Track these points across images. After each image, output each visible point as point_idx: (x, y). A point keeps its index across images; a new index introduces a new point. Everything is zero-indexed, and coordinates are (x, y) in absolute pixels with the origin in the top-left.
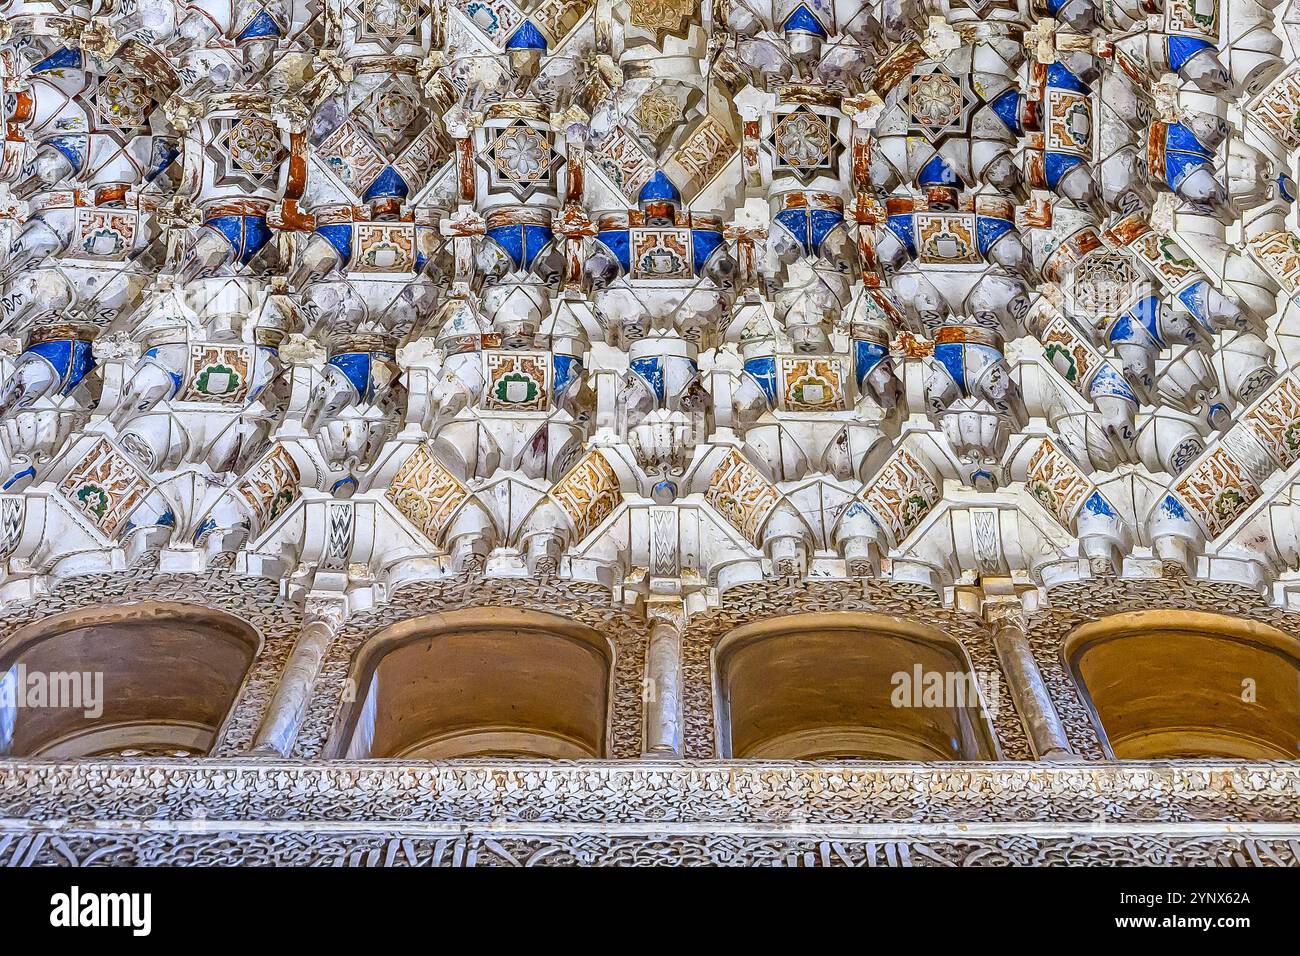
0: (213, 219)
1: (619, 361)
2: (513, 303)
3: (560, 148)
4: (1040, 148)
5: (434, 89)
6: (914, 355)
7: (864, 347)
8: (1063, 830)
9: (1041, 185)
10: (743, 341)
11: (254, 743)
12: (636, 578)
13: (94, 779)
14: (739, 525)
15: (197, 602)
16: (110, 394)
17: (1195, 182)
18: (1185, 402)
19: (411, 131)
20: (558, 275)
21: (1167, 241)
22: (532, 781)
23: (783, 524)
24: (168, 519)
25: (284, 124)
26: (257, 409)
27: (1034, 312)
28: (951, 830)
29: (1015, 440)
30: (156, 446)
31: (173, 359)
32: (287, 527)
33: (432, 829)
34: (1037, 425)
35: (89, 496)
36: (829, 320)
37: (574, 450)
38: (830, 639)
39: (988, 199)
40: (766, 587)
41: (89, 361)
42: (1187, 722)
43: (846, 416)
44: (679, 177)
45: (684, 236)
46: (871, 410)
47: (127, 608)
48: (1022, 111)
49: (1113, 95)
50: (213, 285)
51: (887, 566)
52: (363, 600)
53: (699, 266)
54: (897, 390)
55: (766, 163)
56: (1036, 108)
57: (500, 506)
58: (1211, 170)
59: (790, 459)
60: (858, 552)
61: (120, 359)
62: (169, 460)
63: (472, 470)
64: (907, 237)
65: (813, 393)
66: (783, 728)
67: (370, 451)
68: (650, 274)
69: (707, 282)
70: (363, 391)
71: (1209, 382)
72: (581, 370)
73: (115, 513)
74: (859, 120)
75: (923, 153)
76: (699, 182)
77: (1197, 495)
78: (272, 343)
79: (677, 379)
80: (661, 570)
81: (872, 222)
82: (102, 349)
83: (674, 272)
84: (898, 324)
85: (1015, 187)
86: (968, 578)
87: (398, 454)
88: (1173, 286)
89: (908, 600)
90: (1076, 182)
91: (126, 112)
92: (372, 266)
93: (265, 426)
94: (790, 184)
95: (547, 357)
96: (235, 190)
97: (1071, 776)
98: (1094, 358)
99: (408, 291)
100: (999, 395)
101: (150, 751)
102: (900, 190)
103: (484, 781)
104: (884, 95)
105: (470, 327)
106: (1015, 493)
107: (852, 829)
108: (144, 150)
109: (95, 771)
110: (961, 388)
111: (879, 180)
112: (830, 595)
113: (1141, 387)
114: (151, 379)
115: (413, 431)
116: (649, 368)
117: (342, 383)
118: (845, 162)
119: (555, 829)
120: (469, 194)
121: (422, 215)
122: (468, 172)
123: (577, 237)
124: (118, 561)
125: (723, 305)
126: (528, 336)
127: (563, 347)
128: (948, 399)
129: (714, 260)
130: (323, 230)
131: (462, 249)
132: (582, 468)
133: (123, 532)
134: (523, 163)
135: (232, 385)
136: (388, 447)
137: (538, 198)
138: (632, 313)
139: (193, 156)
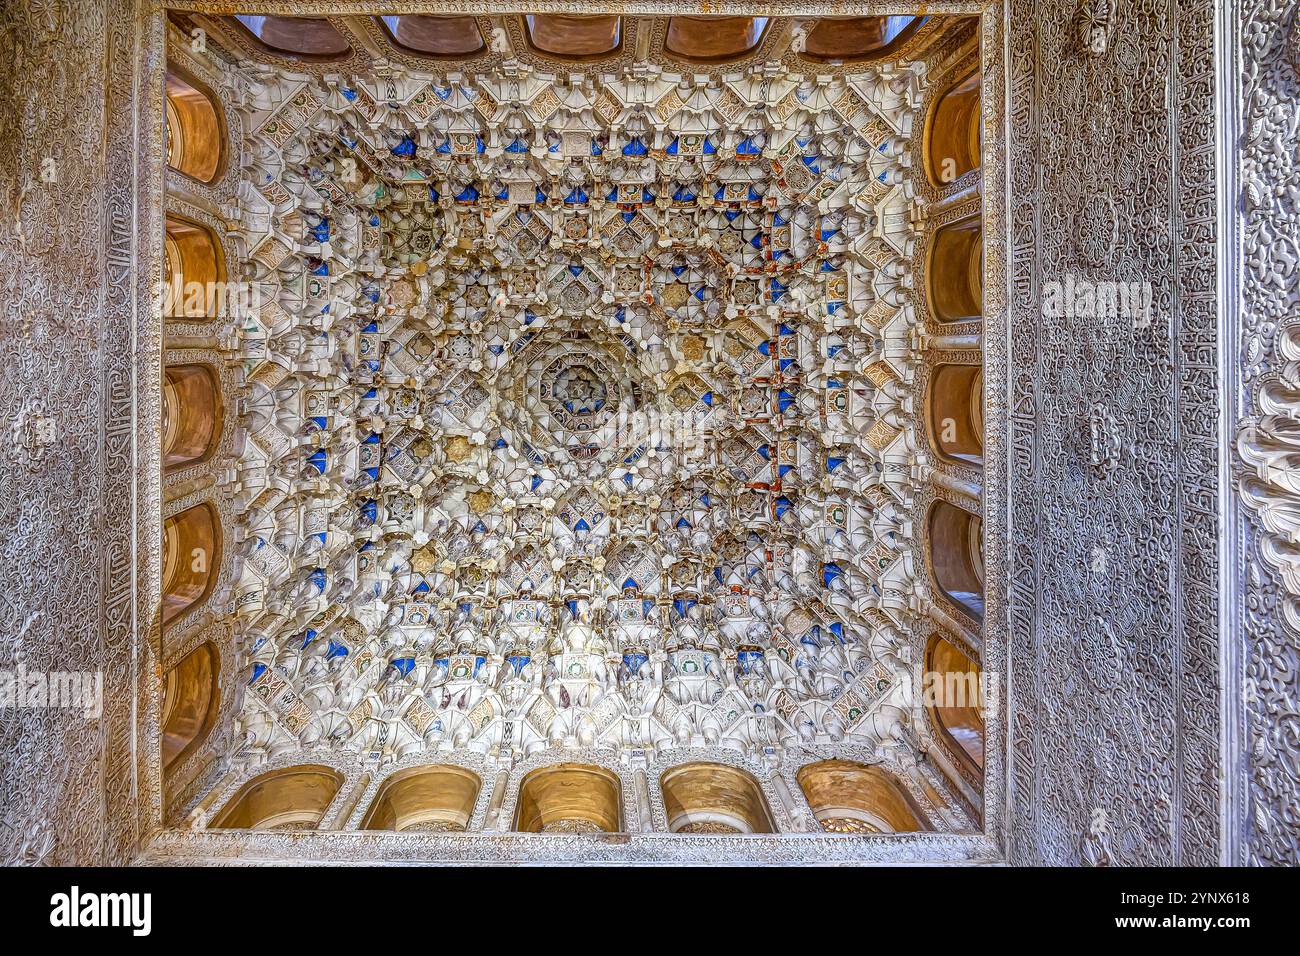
0: (778, 517)
1: (829, 362)
2: (808, 403)
3: (749, 386)
4: (747, 202)
5: (727, 434)
6: (826, 249)
7: (823, 269)
8: (1009, 186)
9: (761, 202)
10: (821, 315)
11: (977, 500)
12: (913, 355)
13: (991, 561)
14: (891, 316)
15: (923, 524)
16: (844, 557)
17: (758, 142)
18: (843, 144)
19: (743, 443)
20: (797, 386)
21: (781, 153)
22: (991, 393)
23: (891, 298)
24: (892, 534)
25: (741, 491)
26: (849, 501)
27: (809, 204)
28: (1009, 230)
29: (858, 210)
30: (864, 539)
31: (831, 533)
32: (894, 489)
33: (1010, 431)
34: (852, 201)
35: (884, 564)
36: (813, 282)
37: (864, 380)
38: (935, 280)
39: (766, 222)
40: (916, 304)
41: (832, 565)
42: (966, 141)
43: (849, 275)
44: (759, 341)
45: (782, 338)
46: (847, 265)
47: (926, 550)
48: (733, 210)
49: (726, 175)
50: (802, 518)
51: (907, 258)
52: (922, 460)
53: (793, 333)
54: (839, 256)
55: (754, 307)
56: (732, 205)
57: (885, 408)
58: (754, 136)
59: (866, 296)
60: (901, 270)
61: (831, 553)
62: (869, 534)
63: (872, 418)
64: (781, 253)
65: (841, 288)
66: (970, 297)
67: (865, 457)
68: (796, 351)
69: (799, 329)
70: (842, 460)
71: (835, 135)
72: (834, 376)
73: (889, 555)
74: (736, 270)
75: (749, 247)
76: (761, 333)
77: (878, 139)
78: (824, 495)
79: (836, 340)
80: (909, 345)
81: (775, 266)
82: (827, 559)
83: (795, 342)
84: (814, 256)
85: (761, 212)
86: (911, 227)
87: (866, 447)
88: (798, 150)
89: (920, 249)
90: (759, 189)
91: (737, 550)
92: (795, 457)
93: (856, 498)
94: (762, 298)
95: (828, 390)
96: (766, 509)
97: (988, 183)
98: (826, 180)
99: (804, 444)
100: (841, 216)
101: (980, 541)
102: (763, 256)
103: (992, 411)
104: (727, 263)
105: (817, 420)
106: (879, 209)
107: (1009, 268)
108: (752, 543)
109: (988, 561)
110: (838, 231)
111: (760, 264)
112: (918, 280)
113: (837, 162)
114: (838, 541)
115: (857, 441)
116: (832, 351)
117: (839, 468)
118: (752, 277)
119: (1010, 383)
120: (767, 420)
121: (775, 438)
122: (759, 421)
123: (783, 379)
124: (908, 553)
125: (807, 323)
126: (821, 398)
127: (824, 384)
128: (842, 236)
129: (791, 327)
130: (781, 476)
131: (788, 423)
132: (870, 376)
133: (897, 551)
134: (755, 400)
135: (840, 510)
136: (863, 450)
137: (768, 394)
138: (811, 358)
139: (754, 525)
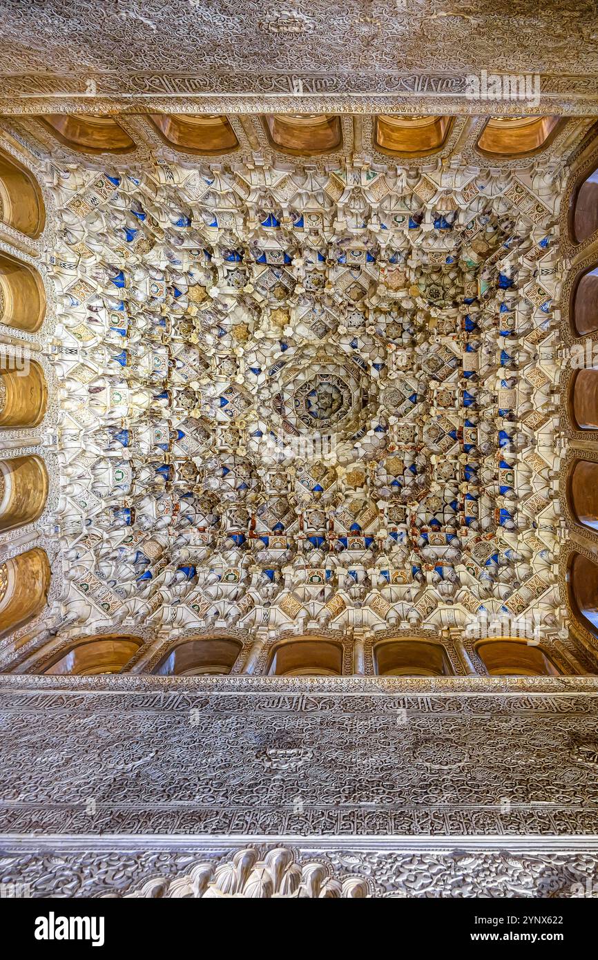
0: (230, 536)
1: (345, 572)
2: (315, 556)
3: (327, 517)
4: (464, 515)
5: (292, 502)
6: (429, 569)
7: (414, 567)
8: (475, 694)
9: (464, 525)
10: (380, 566)
11: (242, 671)
12: (350, 628)
13: (196, 681)
14: (379, 614)
15: (225, 634)
16: (201, 581)
17: (508, 524)
18: (507, 581)
19: (285, 513)
20: (327, 549)
21: (501, 539)
22: (321, 681)
23: (392, 614)
24: (217, 613)
25: (250, 511)
26: (242, 584)
27: (463, 558)
28: (442, 694)
29: (458, 591)
30: (214, 594)
31: (218, 572)
32: (251, 615)
33: (292, 694)
34: (464, 587)
35: (195, 608)
36: (404, 561)
37: (332, 595)
38: (406, 644)
39: (449, 529)
40: (388, 631)
41: (195, 573)
42: (507, 666)
43: (410, 586)
44: (361, 524)
45: (363, 539)
46: (417, 584)
47: (206, 636)
48: (458, 506)
49: (484, 502)
50: (230, 552)
51: (422, 624)
52: (272, 634)
53: (367, 547)
54: (424, 579)
55: (386, 520)
56: (462, 505)
57: (311, 610)
58: (513, 521)
59: (394, 596)
60: (414, 621)
61: (204, 572)
62: (218, 598)
63: (303, 600)
64: (426, 539)
65: (400, 580)
66: (393, 668)
67: (274, 595)
68: (353, 548)
69: (369, 551)
70: (272, 580)
71: (514, 576)
72: (334, 574)
73: (202, 611)
74: (412, 508)
75: (430, 517)
76: (367, 525)
77: (511, 606)
78: (246, 567)
79: (361, 576)
80: (357, 626)
81: (416, 535)
82: (199, 569)
83: (360, 548)
84: (424, 561)
85: (457, 526)
86: (445, 628)
87: (282, 596)
88: (503, 551)
89: (429, 634)
90: (474, 524)
91: (206, 508)
92: (274, 547)
93: (244, 589)
94: (393, 525)
95: (324, 571)
96: (236, 528)
97: (477, 680)
98: (480, 570)
99: (285, 554)
100: (453, 580)
101: (211, 673)
102: (424, 527)
103: (307, 682)
104: (419, 502)
105: (302, 563)
106: (459, 605)
107: (414, 694)
108: (211, 518)
109: (197, 679)
110: (442, 578)
111: (418, 524)
112: (405, 632)
113: (494, 578)
114: (212, 577)
115: (286, 590)
116: (353, 573)
117: (266, 578)
118: (408, 519)
119: (328, 694)
120: (302, 529)
121: (288, 534)
122: (301, 523)
123: (333, 539)
124: (203, 624)
125: (374, 557)
126: (318, 566)
127: (329, 568)
128: (439, 581)
129: (371, 545)
130: (261, 538)
131: (300, 543)
132: (334, 599)
133: (205, 616)
134: (317, 521)
135: (235, 578)
136: (279, 594)
137: (321, 530)
138: (348, 559)
139: (224, 519)
